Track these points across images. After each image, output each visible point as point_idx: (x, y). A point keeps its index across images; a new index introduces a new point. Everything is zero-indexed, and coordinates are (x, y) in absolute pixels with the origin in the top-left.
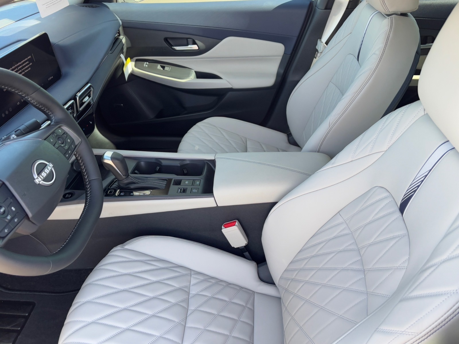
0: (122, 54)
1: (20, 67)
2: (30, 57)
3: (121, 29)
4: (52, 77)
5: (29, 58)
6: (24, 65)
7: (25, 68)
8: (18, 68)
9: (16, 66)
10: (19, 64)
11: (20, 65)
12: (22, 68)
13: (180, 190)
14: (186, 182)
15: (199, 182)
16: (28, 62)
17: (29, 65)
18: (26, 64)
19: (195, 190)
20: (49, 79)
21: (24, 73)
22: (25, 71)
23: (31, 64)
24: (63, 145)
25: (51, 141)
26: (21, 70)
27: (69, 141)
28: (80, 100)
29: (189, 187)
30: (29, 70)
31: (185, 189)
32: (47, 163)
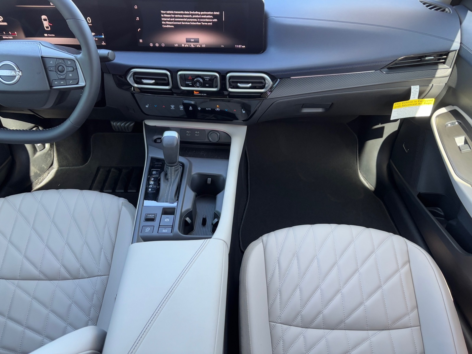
0: (418, 86)
1: (197, 16)
2: (218, 13)
3: (452, 56)
4: (244, 47)
5: (215, 13)
6: (205, 16)
7: (204, 20)
8: (194, 16)
9: (191, 12)
10: (197, 13)
11: (198, 15)
12: (200, 18)
13: (152, 215)
14: (167, 219)
15: (166, 231)
16: (212, 17)
17: (211, 20)
18: (208, 17)
19: (148, 230)
20: (237, 46)
21: (200, 24)
22: (202, 23)
23: (216, 20)
24: (59, 73)
25: (51, 62)
26: (197, 20)
27: (71, 75)
28: (231, 80)
29: (156, 223)
30: (209, 24)
31: (152, 220)
32: (16, 70)
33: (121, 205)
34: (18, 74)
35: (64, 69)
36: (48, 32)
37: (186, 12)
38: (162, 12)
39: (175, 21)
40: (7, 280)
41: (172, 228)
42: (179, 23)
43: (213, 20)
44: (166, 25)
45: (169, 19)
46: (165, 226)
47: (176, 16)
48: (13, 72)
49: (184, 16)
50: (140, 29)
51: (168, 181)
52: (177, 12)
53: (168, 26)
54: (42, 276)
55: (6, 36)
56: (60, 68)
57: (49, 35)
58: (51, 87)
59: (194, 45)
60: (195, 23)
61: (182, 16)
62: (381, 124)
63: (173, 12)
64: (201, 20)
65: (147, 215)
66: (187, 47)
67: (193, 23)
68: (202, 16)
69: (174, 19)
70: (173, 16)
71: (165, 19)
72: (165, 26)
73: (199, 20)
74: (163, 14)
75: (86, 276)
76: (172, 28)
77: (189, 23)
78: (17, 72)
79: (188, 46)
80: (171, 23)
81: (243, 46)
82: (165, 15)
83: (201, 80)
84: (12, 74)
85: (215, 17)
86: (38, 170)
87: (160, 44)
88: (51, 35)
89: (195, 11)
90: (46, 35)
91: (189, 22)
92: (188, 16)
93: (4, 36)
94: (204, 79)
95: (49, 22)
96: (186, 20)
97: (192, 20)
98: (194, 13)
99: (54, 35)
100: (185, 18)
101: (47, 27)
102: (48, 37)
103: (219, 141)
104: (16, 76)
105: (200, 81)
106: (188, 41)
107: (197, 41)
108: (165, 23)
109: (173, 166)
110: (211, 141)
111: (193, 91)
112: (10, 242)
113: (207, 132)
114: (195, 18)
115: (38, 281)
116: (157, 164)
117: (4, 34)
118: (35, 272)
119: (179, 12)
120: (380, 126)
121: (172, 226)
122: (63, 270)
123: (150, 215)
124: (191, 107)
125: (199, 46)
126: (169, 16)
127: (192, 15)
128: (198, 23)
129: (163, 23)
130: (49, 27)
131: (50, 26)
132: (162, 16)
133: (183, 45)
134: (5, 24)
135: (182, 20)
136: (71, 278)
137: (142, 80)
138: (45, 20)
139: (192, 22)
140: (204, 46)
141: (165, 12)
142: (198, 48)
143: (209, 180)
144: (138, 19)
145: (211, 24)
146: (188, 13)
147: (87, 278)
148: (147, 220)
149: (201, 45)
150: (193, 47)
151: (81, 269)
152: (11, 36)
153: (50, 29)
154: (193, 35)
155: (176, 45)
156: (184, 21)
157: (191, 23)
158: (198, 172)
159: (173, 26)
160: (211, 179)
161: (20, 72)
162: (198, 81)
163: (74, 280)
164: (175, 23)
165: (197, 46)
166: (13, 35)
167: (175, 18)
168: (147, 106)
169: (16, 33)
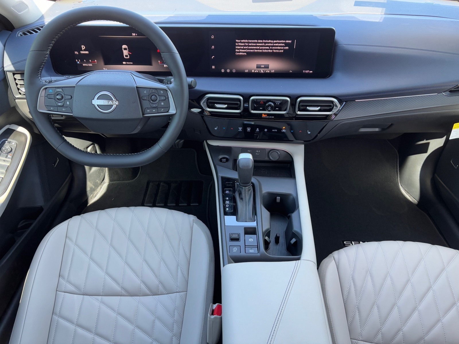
1: (270, 44)
2: (290, 42)
4: (312, 72)
5: (287, 41)
6: (277, 45)
7: (276, 48)
8: (266, 44)
9: (264, 41)
10: (270, 41)
11: (271, 43)
12: (272, 46)
13: (236, 235)
14: (251, 239)
15: (252, 251)
16: (284, 45)
17: (283, 48)
18: (280, 45)
19: (235, 250)
20: (304, 71)
21: (271, 51)
22: (274, 50)
23: (287, 48)
24: (151, 102)
25: (145, 92)
26: (269, 47)
27: (162, 104)
28: (301, 104)
29: (241, 243)
30: (280, 51)
31: (237, 240)
32: (114, 100)
33: (192, 223)
34: (115, 103)
35: (156, 98)
36: (126, 60)
37: (259, 41)
38: (237, 41)
39: (248, 49)
40: (91, 296)
41: (258, 248)
42: (252, 51)
43: (285, 48)
44: (239, 52)
45: (242, 47)
46: (251, 246)
47: (250, 44)
48: (110, 101)
49: (257, 44)
50: (214, 57)
51: (243, 201)
52: (251, 41)
53: (241, 54)
54: (124, 292)
55: (86, 64)
56: (153, 97)
57: (128, 63)
58: (143, 114)
59: (264, 71)
60: (267, 51)
61: (255, 44)
62: (426, 140)
63: (247, 41)
64: (273, 48)
65: (231, 234)
66: (256, 73)
67: (265, 51)
68: (274, 44)
69: (247, 47)
70: (247, 44)
71: (239, 47)
72: (238, 54)
73: (271, 48)
74: (238, 43)
75: (165, 292)
76: (244, 55)
77: (261, 51)
78: (114, 102)
79: (257, 71)
80: (244, 51)
81: (310, 72)
82: (239, 44)
83: (273, 104)
84: (109, 103)
85: (286, 45)
86: (93, 185)
87: (231, 71)
88: (129, 63)
89: (268, 40)
90: (124, 63)
91: (262, 49)
92: (261, 44)
93: (84, 64)
94: (274, 103)
95: (129, 51)
96: (258, 48)
97: (264, 48)
98: (267, 41)
99: (132, 63)
100: (258, 46)
101: (126, 56)
102: (126, 64)
103: (279, 160)
104: (113, 105)
105: (271, 105)
106: (258, 67)
107: (267, 67)
108: (238, 51)
109: (247, 186)
110: (270, 160)
111: (262, 114)
112: (91, 258)
113: (267, 151)
114: (267, 46)
115: (120, 297)
116: (229, 184)
117: (84, 62)
118: (118, 288)
119: (253, 41)
120: (425, 142)
121: (258, 246)
122: (143, 287)
123: (234, 234)
124: (258, 129)
125: (269, 72)
126: (243, 44)
127: (265, 43)
128: (270, 51)
129: (237, 50)
130: (129, 56)
131: (129, 54)
132: (237, 44)
133: (253, 71)
134: (87, 52)
135: (255, 48)
136: (151, 294)
137: (215, 104)
138: (125, 49)
139: (264, 49)
140: (273, 71)
141: (240, 41)
142: (268, 73)
143: (278, 198)
144: (213, 48)
145: (282, 51)
146: (262, 41)
147: (166, 294)
148: (232, 239)
149: (270, 71)
150: (263, 72)
151: (160, 286)
152: (91, 64)
153: (129, 57)
154: (263, 62)
155: (247, 71)
156: (256, 49)
157: (263, 51)
158: (268, 191)
159: (246, 54)
160: (280, 197)
161: (117, 102)
162: (270, 105)
163: (153, 296)
164: (248, 51)
165: (267, 72)
166: (92, 63)
167: (249, 46)
168: (216, 129)
169: (96, 61)
